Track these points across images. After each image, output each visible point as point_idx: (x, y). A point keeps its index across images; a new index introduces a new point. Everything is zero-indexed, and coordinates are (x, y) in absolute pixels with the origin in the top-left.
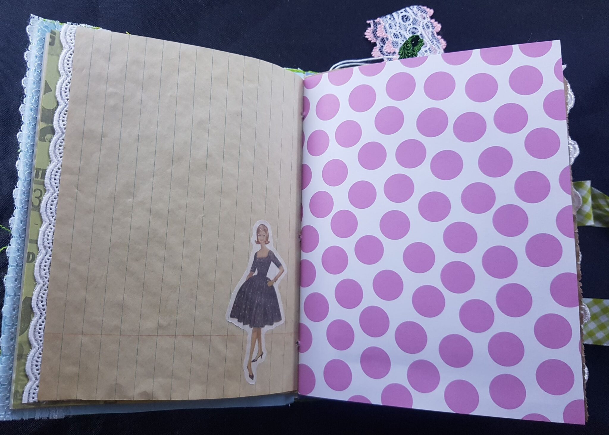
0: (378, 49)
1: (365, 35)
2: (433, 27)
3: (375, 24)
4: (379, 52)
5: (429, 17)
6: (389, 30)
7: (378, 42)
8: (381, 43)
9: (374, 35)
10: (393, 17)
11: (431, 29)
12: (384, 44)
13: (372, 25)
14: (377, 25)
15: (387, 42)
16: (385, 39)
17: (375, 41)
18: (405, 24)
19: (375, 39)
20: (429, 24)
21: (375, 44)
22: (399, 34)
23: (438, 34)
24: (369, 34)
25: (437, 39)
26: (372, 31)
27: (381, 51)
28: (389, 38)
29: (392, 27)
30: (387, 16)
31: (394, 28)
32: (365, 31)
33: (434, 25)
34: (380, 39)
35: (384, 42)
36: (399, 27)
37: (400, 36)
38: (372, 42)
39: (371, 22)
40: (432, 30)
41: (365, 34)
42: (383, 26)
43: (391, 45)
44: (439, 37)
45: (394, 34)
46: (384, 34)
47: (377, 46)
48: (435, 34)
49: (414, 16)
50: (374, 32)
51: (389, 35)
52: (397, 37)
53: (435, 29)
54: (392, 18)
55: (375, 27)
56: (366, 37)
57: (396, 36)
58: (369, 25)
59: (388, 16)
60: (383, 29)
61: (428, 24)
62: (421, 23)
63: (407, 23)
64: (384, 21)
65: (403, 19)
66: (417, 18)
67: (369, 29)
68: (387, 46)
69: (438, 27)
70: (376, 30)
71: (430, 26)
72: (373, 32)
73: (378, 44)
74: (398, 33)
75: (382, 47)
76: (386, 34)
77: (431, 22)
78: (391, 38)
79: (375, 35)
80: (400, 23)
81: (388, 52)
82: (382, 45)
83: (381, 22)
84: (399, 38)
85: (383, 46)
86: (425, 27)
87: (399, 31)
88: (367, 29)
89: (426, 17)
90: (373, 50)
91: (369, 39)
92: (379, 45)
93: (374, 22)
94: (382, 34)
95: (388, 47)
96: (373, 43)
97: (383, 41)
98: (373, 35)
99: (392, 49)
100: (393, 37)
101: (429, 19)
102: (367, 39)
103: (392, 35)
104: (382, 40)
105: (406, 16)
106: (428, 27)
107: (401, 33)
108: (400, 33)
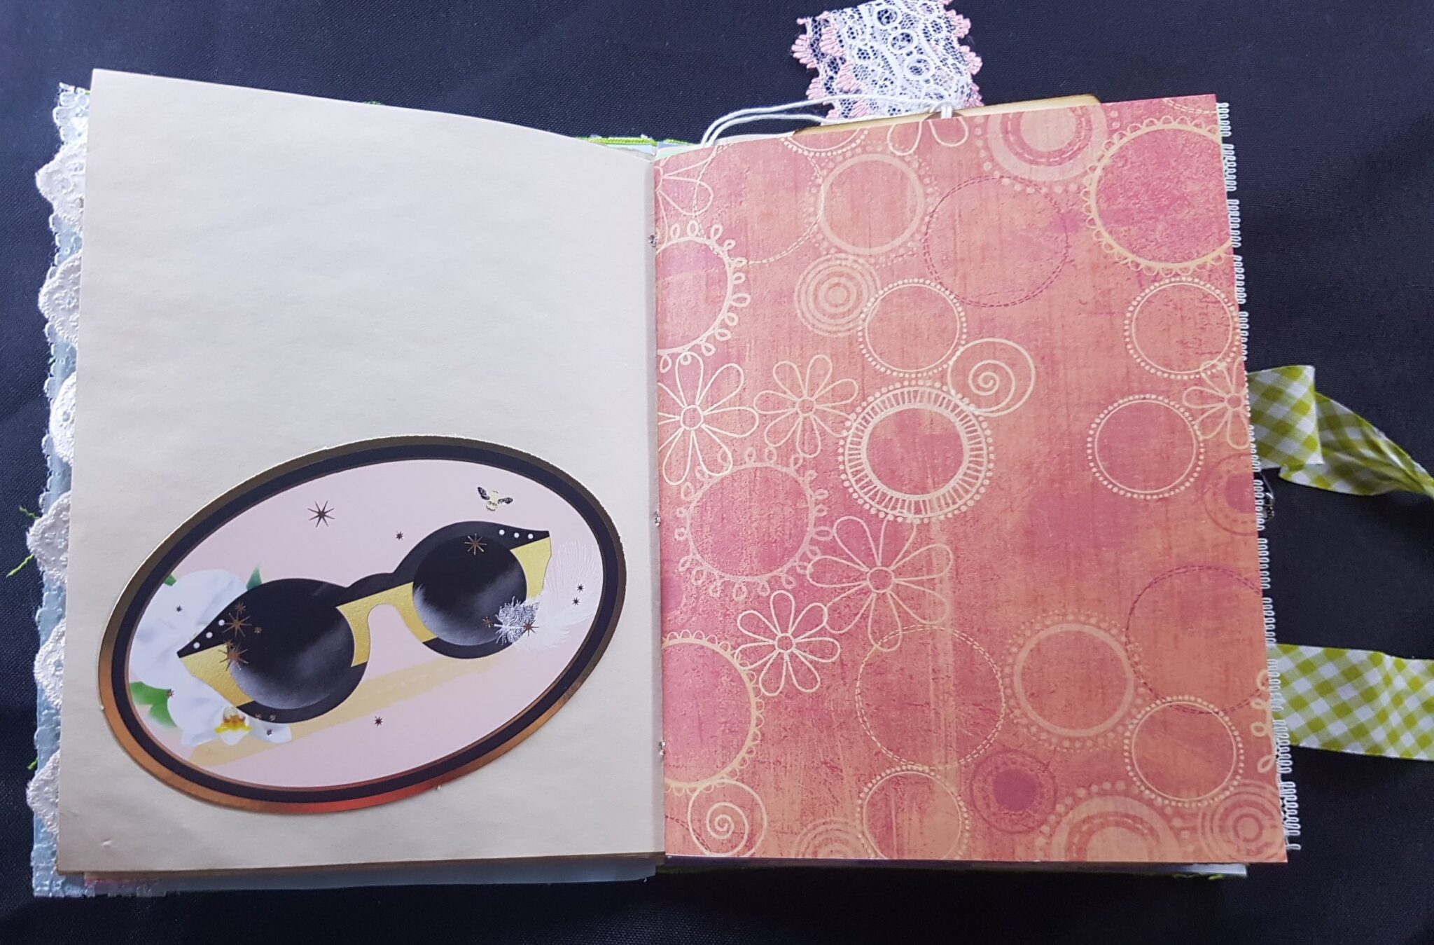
0: (822, 83)
1: (793, 52)
2: (951, 28)
3: (816, 27)
4: (825, 90)
5: (941, 7)
6: (848, 41)
7: (822, 66)
8: (828, 69)
9: (814, 51)
10: (860, 14)
11: (944, 33)
12: (836, 73)
13: (809, 28)
14: (820, 30)
15: (842, 67)
16: (839, 61)
17: (817, 66)
18: (884, 28)
19: (815, 61)
20: (941, 22)
21: (815, 73)
22: (870, 51)
23: (962, 42)
24: (801, 50)
25: (960, 53)
26: (808, 41)
27: (828, 89)
28: (848, 58)
29: (855, 35)
30: (845, 10)
31: (860, 37)
32: (794, 43)
33: (952, 23)
34: (827, 60)
35: (835, 68)
36: (871, 34)
37: (871, 54)
38: (808, 67)
39: (808, 22)
40: (949, 34)
41: (794, 48)
42: (835, 32)
43: (851, 74)
44: (966, 49)
45: (860, 50)
46: (836, 49)
47: (820, 77)
48: (956, 44)
49: (906, 10)
50: (814, 46)
51: (847, 52)
52: (865, 58)
53: (954, 32)
54: (856, 16)
55: (816, 33)
56: (795, 55)
57: (863, 54)
58: (803, 29)
59: (849, 11)
60: (834, 38)
61: (938, 21)
62: (922, 21)
63: (889, 27)
64: (837, 21)
65: (880, 19)
66: (912, 13)
67: (801, 37)
68: (841, 76)
69: (963, 25)
70: (818, 40)
71: (944, 26)
72: (812, 45)
73: (821, 71)
74: (868, 48)
75: (831, 78)
76: (841, 49)
77: (947, 18)
78: (852, 58)
79: (817, 51)
80: (872, 27)
81: (845, 89)
82: (831, 73)
83: (832, 21)
84: (869, 58)
85: (834, 76)
86: (931, 29)
87: (869, 45)
88: (797, 38)
89: (935, 7)
90: (811, 86)
91: (801, 61)
92: (825, 75)
93: (814, 21)
94: (833, 48)
95: (843, 78)
96: (809, 69)
97: (833, 65)
98: (811, 51)
99: (853, 82)
100: (856, 57)
101: (943, 12)
102: (798, 60)
103: (856, 51)
104: (833, 63)
105: (886, 12)
106: (938, 29)
107: (875, 48)
108: (872, 47)
